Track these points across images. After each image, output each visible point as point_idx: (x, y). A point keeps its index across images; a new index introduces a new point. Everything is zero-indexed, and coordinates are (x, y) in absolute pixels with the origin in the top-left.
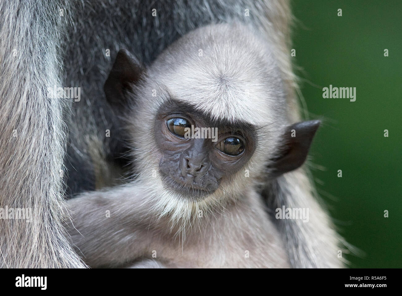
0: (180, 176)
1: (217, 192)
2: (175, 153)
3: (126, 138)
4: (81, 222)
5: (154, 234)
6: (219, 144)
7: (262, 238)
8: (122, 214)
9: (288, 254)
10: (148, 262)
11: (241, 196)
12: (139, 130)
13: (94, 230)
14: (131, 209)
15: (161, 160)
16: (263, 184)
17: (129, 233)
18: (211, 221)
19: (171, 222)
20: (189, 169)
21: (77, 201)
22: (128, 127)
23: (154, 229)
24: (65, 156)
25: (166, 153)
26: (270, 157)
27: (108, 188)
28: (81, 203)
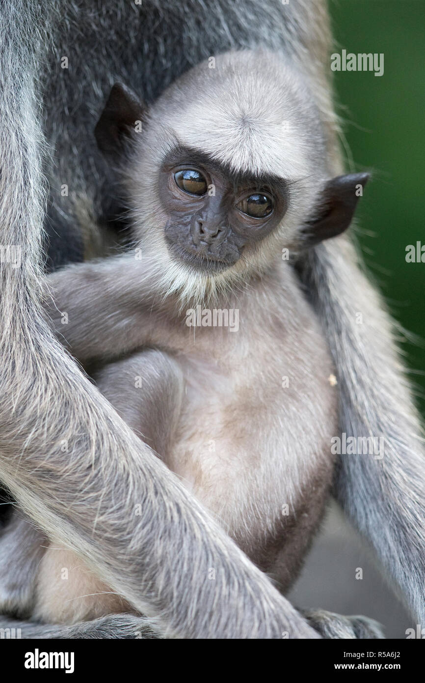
0: (191, 244)
1: (238, 264)
2: (185, 215)
3: (122, 196)
4: (66, 301)
5: (159, 316)
6: (240, 204)
7: (296, 322)
8: (117, 292)
9: (329, 343)
10: (151, 353)
11: (269, 269)
12: (139, 185)
13: (82, 312)
14: (129, 286)
15: (167, 223)
16: (296, 253)
17: (127, 317)
18: (230, 301)
19: (180, 301)
20: (202, 235)
21: (61, 275)
22: (125, 182)
23: (159, 310)
24: (46, 218)
25: (173, 215)
26: (305, 219)
27: (99, 259)
28: (66, 277)
